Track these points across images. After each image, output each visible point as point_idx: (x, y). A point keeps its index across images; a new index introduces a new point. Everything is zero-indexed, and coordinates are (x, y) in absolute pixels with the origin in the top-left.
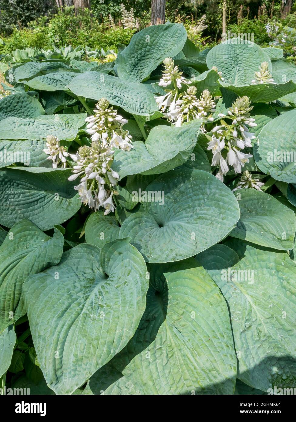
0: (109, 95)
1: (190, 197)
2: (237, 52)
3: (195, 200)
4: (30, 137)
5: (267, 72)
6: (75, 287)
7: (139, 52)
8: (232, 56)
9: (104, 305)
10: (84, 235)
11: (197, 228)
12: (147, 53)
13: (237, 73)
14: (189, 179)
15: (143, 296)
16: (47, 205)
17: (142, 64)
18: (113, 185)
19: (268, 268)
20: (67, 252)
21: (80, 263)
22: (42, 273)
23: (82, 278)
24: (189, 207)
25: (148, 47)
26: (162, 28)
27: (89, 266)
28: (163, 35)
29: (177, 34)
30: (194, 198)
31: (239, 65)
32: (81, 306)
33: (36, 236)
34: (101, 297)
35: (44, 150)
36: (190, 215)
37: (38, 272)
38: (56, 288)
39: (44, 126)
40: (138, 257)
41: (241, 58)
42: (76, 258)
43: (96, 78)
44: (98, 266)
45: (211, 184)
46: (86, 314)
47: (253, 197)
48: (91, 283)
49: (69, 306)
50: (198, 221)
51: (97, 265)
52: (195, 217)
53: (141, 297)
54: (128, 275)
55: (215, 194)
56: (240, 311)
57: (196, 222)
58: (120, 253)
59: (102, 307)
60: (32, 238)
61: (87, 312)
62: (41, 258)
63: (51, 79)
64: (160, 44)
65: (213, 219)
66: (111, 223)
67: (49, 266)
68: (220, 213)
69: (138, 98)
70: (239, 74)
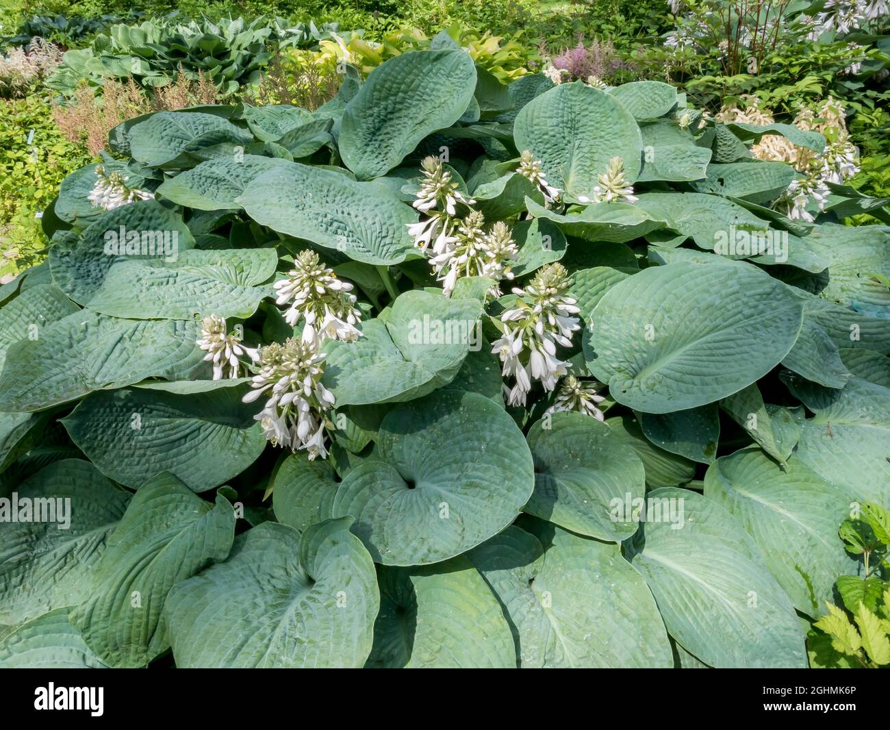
0: (320, 220)
1: (458, 442)
2: (577, 109)
3: (467, 450)
4: (170, 313)
5: (620, 175)
6: (255, 605)
7: (383, 103)
8: (565, 119)
9: (304, 639)
10: (271, 495)
11: (466, 502)
12: (398, 106)
13: (575, 153)
14: (457, 409)
15: (369, 628)
16: (204, 444)
17: (389, 129)
18: (324, 409)
19: (588, 568)
20: (241, 536)
21: (264, 558)
22: (196, 578)
23: (268, 587)
24: (456, 462)
25: (400, 94)
26: (428, 58)
27: (280, 563)
28: (431, 70)
29: (458, 72)
30: (464, 445)
31: (579, 137)
32: (266, 641)
33: (184, 504)
34: (299, 625)
35: (198, 342)
36: (455, 475)
37: (189, 576)
38: (223, 608)
39: (196, 283)
40: (363, 555)
41: (584, 121)
42: (258, 548)
43: (294, 178)
44: (295, 563)
45: (493, 421)
46: (275, 655)
47: (578, 428)
48: (283, 597)
49: (246, 641)
50: (468, 491)
51: (294, 561)
52: (464, 481)
53: (365, 628)
54: (347, 584)
55: (498, 442)
56: (535, 644)
57: (465, 491)
58: (334, 543)
59: (301, 642)
60: (177, 507)
61: (275, 651)
62: (194, 550)
63: (207, 178)
64: (425, 88)
65: (492, 488)
66: (321, 477)
67: (209, 564)
68: (505, 479)
69: (376, 216)
70: (580, 155)
